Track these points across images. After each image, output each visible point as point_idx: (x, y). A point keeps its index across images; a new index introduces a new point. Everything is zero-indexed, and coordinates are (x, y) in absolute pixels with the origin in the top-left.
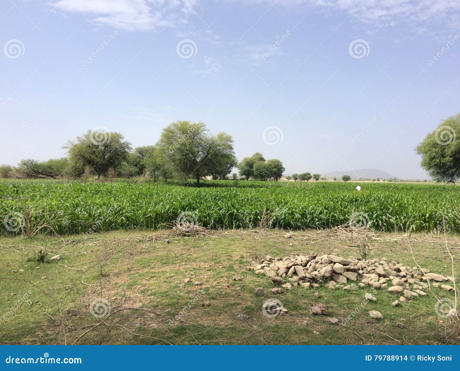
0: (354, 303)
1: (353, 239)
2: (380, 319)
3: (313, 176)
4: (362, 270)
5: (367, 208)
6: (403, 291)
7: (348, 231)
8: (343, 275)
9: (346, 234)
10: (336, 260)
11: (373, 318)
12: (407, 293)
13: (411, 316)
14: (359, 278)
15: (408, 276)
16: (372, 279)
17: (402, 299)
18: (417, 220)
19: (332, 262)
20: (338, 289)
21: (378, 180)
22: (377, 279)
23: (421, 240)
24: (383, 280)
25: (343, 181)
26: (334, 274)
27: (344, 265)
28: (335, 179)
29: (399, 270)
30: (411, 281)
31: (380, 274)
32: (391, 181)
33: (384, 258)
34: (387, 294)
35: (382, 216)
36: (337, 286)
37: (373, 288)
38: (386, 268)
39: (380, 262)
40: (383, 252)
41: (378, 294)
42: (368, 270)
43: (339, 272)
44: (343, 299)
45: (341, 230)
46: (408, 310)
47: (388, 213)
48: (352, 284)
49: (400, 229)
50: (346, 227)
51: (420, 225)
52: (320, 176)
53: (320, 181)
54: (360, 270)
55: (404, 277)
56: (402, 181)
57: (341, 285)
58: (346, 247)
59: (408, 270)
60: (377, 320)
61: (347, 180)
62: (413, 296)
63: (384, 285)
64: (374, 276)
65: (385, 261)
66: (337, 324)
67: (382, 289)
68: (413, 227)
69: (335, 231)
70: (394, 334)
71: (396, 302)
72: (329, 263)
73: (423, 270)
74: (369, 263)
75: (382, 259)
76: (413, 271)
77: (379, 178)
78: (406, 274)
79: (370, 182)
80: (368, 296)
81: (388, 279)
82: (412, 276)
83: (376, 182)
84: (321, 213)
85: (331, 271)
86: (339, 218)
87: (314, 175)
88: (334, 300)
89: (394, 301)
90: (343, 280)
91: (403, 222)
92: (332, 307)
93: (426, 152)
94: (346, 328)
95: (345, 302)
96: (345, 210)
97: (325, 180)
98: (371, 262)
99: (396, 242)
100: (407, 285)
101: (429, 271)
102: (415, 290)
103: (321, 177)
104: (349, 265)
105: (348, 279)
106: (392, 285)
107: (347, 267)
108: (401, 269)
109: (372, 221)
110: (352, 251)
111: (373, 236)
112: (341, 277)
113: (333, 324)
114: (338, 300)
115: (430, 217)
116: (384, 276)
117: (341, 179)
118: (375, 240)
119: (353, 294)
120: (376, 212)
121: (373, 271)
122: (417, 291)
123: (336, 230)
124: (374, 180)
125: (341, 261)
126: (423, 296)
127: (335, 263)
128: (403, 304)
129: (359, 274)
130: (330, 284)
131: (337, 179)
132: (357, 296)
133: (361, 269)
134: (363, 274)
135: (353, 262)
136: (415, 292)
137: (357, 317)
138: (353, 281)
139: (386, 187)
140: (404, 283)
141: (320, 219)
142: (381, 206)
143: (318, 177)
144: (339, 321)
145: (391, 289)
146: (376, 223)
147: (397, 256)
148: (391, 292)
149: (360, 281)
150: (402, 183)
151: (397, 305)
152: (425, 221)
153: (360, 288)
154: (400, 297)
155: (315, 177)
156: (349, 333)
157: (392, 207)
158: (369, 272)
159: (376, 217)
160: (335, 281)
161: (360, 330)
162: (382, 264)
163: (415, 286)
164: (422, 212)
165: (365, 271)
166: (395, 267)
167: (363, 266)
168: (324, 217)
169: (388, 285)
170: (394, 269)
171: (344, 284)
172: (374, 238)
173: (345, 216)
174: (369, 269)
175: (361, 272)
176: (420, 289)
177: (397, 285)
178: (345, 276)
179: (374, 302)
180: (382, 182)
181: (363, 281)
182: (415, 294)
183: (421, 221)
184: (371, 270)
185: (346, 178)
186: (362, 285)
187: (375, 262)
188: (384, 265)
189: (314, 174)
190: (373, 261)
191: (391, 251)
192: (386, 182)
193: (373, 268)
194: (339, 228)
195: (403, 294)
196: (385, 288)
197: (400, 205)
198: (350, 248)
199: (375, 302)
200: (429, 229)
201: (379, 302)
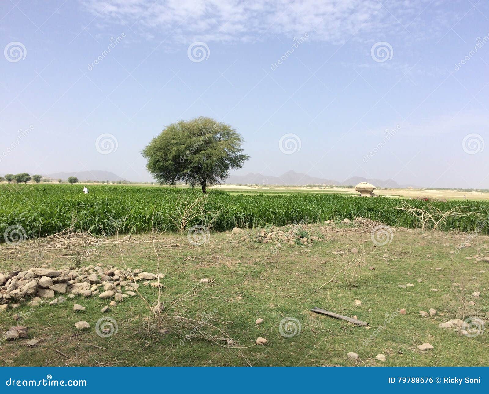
0: (61, 317)
1: (70, 247)
2: (87, 329)
3: (32, 178)
4: (74, 279)
5: (89, 212)
6: (114, 295)
7: (66, 238)
8: (51, 289)
9: (63, 242)
10: (43, 273)
11: (80, 330)
12: (119, 296)
13: (119, 319)
14: (69, 289)
15: (121, 279)
16: (83, 288)
17: (112, 303)
18: (138, 222)
19: (38, 275)
20: (43, 305)
21: (108, 182)
22: (88, 288)
23: (139, 241)
24: (94, 287)
25: (69, 183)
26: (39, 290)
27: (52, 277)
28: (60, 181)
29: (112, 274)
30: (123, 283)
31: (92, 281)
32: (120, 183)
33: (100, 264)
34: (97, 301)
35: (103, 219)
36: (42, 302)
37: (83, 298)
38: (100, 274)
39: (94, 269)
40: (100, 257)
41: (87, 303)
42: (80, 279)
43: (45, 286)
44: (48, 315)
45: (58, 238)
46: (117, 313)
47: (111, 216)
48: (60, 297)
49: (121, 232)
50: (65, 234)
51: (140, 227)
52: (41, 177)
53: (42, 183)
54: (70, 280)
55: (117, 280)
56: (131, 183)
57: (47, 300)
58: (61, 256)
59: (122, 273)
60: (84, 331)
61: (74, 182)
62: (124, 298)
63: (95, 293)
64: (85, 284)
65: (100, 266)
66: (37, 345)
67: (93, 297)
68: (134, 229)
69: (50, 240)
70: (99, 342)
71: (106, 308)
72: (34, 278)
73: (136, 271)
74: (82, 271)
75: (97, 265)
76: (126, 273)
77: (109, 180)
78: (120, 277)
79: (99, 184)
80: (77, 306)
81: (100, 285)
82: (125, 278)
83: (105, 184)
84: (35, 220)
85: (35, 286)
86: (56, 224)
87: (34, 177)
88: (37, 319)
89: (104, 306)
90: (49, 294)
91: (125, 224)
92: (33, 328)
93: (151, 156)
94: (47, 347)
95: (50, 319)
96: (65, 215)
97: (48, 181)
98: (84, 270)
99: (115, 245)
100: (120, 288)
101: (141, 271)
102: (126, 292)
103: (43, 178)
104: (58, 276)
105: (55, 292)
106: (104, 291)
107: (56, 279)
108: (115, 272)
109: (94, 226)
110: (66, 260)
111: (93, 241)
112: (48, 290)
113: (32, 346)
114: (42, 318)
115: (150, 219)
116: (97, 283)
117: (67, 181)
118: (93, 246)
119: (61, 308)
120: (99, 216)
121: (85, 279)
122: (128, 292)
123: (52, 239)
124: (103, 182)
125: (49, 274)
126: (134, 296)
127: (41, 277)
128: (112, 309)
129: (69, 285)
130: (34, 301)
131: (62, 181)
132: (64, 309)
133: (72, 279)
134: (74, 284)
135: (64, 272)
136: (126, 294)
137: (61, 333)
138: (61, 294)
139: (114, 190)
140: (116, 287)
141: (33, 227)
142: (104, 209)
143: (40, 178)
144: (39, 342)
145: (102, 295)
146: (98, 228)
147: (114, 260)
148: (102, 298)
149: (70, 292)
150: (131, 185)
151: (107, 311)
152: (145, 223)
153: (69, 299)
154: (110, 302)
155: (36, 179)
156: (50, 352)
157: (115, 210)
158: (81, 280)
159: (98, 221)
160: (40, 297)
161: (63, 347)
162: (96, 271)
163: (127, 288)
164: (143, 214)
165: (76, 280)
166: (109, 271)
167: (75, 275)
168: (38, 225)
169: (99, 292)
170: (108, 273)
171: (50, 298)
172: (93, 243)
173: (64, 222)
174: (81, 277)
175: (71, 282)
176: (131, 291)
177: (108, 290)
178: (53, 290)
179: (82, 313)
180: (111, 184)
181: (73, 291)
182: (126, 296)
183: (142, 223)
184: (83, 278)
185: (73, 180)
186: (71, 296)
187: (90, 269)
188: (98, 271)
189: (34, 174)
190: (87, 269)
191: (108, 255)
192: (116, 184)
193: (85, 276)
194: (55, 236)
195: (114, 298)
196: (96, 295)
197: (123, 208)
198: (65, 257)
199: (84, 312)
200: (148, 230)
201: (88, 311)
